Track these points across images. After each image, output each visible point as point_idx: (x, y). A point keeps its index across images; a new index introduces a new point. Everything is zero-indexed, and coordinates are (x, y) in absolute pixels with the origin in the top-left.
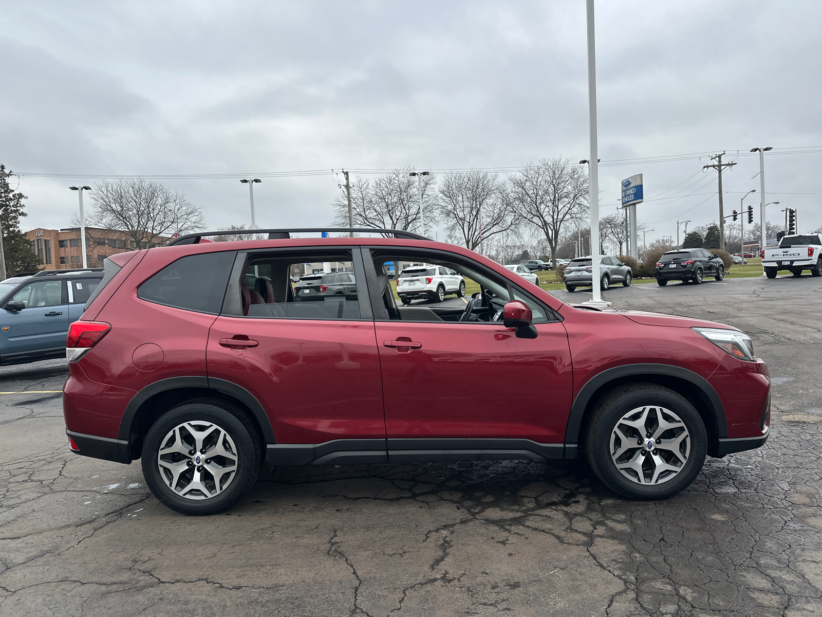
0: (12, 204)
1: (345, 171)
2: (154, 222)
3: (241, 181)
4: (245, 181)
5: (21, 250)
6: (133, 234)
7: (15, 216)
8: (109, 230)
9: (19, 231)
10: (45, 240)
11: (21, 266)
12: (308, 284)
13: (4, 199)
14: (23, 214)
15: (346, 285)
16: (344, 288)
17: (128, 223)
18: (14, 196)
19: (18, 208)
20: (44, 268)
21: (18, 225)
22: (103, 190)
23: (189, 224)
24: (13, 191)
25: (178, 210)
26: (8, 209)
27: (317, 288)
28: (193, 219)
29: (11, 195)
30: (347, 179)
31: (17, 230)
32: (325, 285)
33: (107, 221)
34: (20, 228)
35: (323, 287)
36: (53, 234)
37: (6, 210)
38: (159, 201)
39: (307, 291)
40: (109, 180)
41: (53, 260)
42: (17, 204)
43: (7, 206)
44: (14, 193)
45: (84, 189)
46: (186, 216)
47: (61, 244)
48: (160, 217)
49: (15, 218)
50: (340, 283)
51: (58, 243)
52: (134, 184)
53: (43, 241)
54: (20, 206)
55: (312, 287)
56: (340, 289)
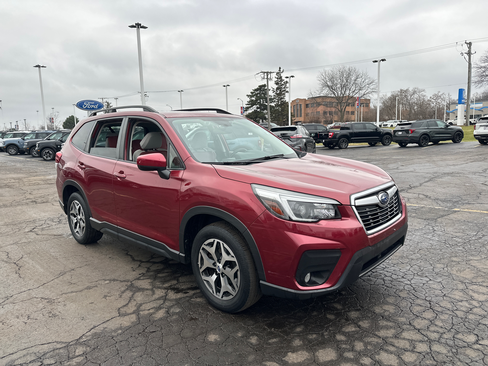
0: (283, 87)
1: (468, 42)
2: (350, 90)
3: (373, 61)
4: (376, 61)
5: (285, 110)
6: (338, 98)
7: (284, 93)
8: (326, 97)
9: (285, 101)
10: (300, 104)
11: (285, 118)
12: (401, 128)
13: (280, 85)
14: (287, 92)
15: (432, 129)
16: (430, 132)
17: (335, 92)
18: (284, 83)
19: (286, 89)
20: (295, 119)
21: (285, 98)
22: (324, 75)
23: (369, 90)
24: (284, 80)
25: (363, 82)
26: (281, 90)
27: (407, 131)
28: (372, 87)
29: (283, 83)
30: (470, 48)
31: (284, 100)
32: (413, 129)
33: (326, 92)
34: (286, 99)
35: (411, 130)
36: (303, 101)
37: (280, 90)
38: (353, 78)
39: (400, 133)
40: (327, 69)
41: (303, 114)
42: (285, 87)
43: (281, 88)
44: (284, 81)
45: (291, 77)
46: (368, 85)
47: (307, 106)
48: (353, 88)
49: (284, 94)
50: (427, 128)
51: (306, 105)
52: (340, 69)
53: (299, 105)
54: (286, 88)
55: (403, 130)
56: (426, 132)
